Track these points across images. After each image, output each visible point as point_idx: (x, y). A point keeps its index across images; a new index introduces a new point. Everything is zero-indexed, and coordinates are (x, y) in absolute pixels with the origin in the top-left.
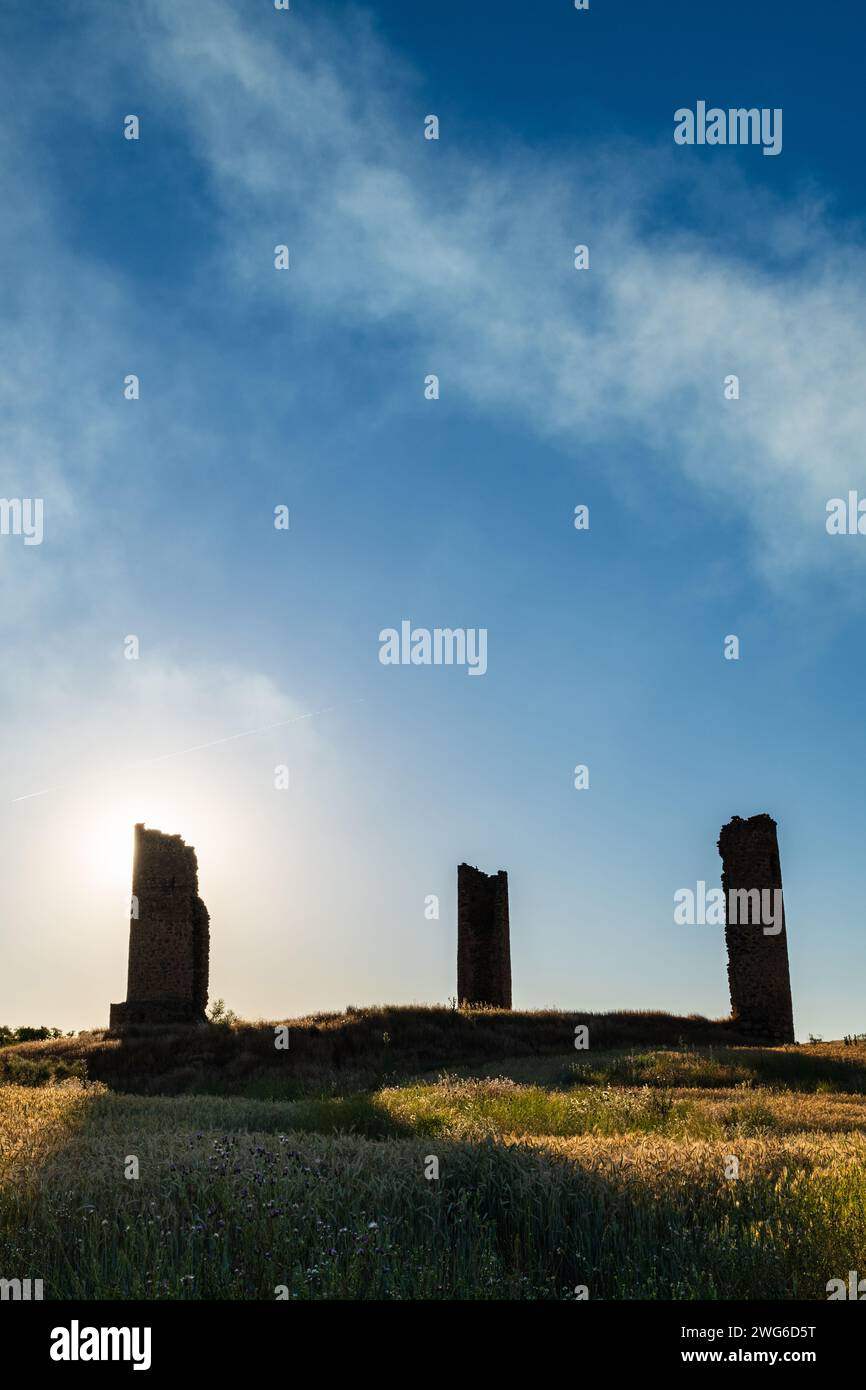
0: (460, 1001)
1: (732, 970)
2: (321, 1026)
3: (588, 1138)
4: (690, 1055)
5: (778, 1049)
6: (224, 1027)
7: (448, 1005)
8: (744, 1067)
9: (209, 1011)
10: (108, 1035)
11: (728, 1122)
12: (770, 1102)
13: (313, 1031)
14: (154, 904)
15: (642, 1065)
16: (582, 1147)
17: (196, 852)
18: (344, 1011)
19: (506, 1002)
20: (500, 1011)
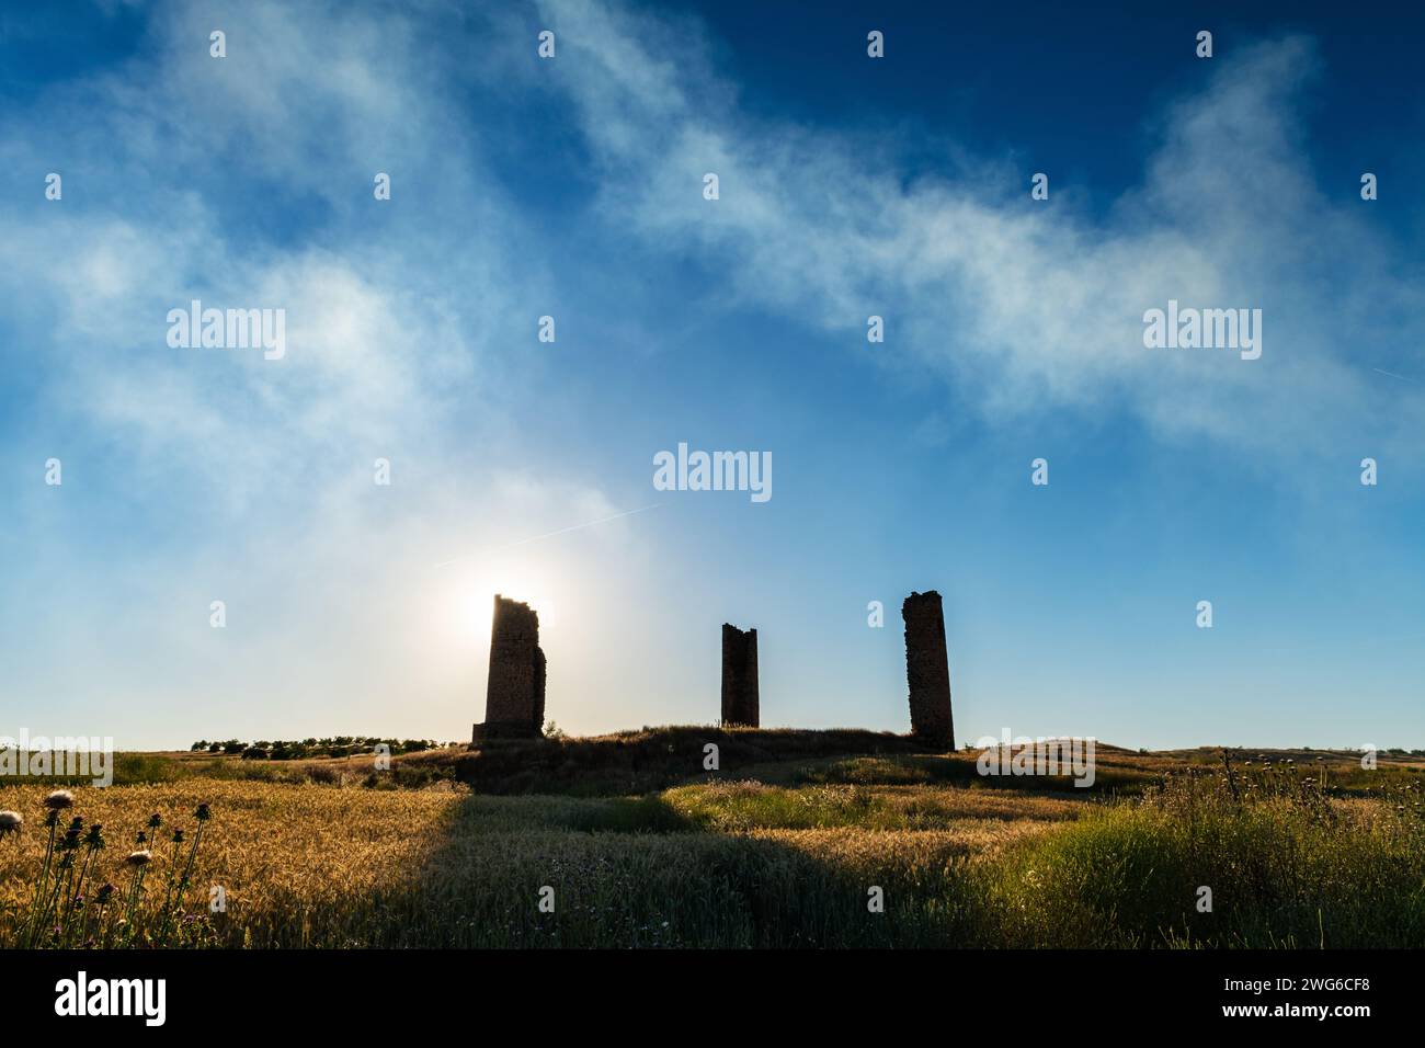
0: (723, 722)
1: (911, 700)
2: (624, 741)
3: (814, 831)
4: (884, 761)
5: (943, 756)
6: (555, 740)
7: (715, 725)
8: (921, 769)
9: (544, 729)
10: (471, 747)
11: (911, 812)
12: (940, 795)
13: (619, 744)
14: (507, 652)
15: (850, 768)
16: (809, 838)
17: (538, 614)
18: (641, 729)
19: (754, 721)
20: (751, 729)
